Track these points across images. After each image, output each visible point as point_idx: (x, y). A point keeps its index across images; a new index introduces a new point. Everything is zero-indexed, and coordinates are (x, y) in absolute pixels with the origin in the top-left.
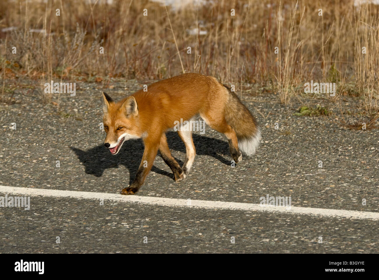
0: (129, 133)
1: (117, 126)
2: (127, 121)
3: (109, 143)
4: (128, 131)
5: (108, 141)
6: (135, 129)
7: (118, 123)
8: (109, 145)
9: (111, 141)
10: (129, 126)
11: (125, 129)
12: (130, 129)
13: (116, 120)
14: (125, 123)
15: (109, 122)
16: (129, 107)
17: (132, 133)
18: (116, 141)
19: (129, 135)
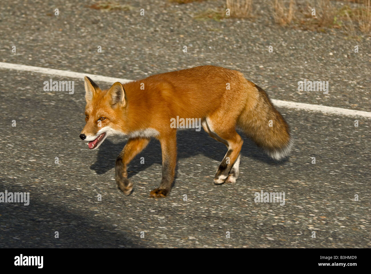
0: (112, 127)
1: (99, 116)
2: (112, 111)
3: (86, 134)
4: (111, 124)
5: (84, 132)
6: (121, 124)
7: (101, 112)
8: (85, 137)
9: (88, 132)
10: (113, 118)
11: (108, 121)
12: (114, 122)
13: (98, 109)
14: (109, 113)
15: (90, 110)
16: (115, 95)
17: (116, 128)
18: (95, 133)
19: (112, 129)
